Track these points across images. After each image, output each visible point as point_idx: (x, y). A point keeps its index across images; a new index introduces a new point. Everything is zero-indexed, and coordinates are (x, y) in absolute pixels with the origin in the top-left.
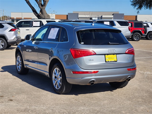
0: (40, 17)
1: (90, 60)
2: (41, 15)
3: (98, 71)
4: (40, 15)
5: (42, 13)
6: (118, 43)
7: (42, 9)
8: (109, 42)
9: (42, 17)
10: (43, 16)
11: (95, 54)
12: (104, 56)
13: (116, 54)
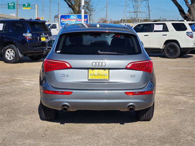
0: (188, 19)
1: (63, 75)
2: (189, 16)
3: (72, 92)
4: (187, 15)
5: (190, 13)
6: (116, 53)
7: (190, 8)
8: (99, 51)
9: (190, 19)
10: (191, 17)
11: (71, 68)
12: (87, 70)
13: (109, 69)
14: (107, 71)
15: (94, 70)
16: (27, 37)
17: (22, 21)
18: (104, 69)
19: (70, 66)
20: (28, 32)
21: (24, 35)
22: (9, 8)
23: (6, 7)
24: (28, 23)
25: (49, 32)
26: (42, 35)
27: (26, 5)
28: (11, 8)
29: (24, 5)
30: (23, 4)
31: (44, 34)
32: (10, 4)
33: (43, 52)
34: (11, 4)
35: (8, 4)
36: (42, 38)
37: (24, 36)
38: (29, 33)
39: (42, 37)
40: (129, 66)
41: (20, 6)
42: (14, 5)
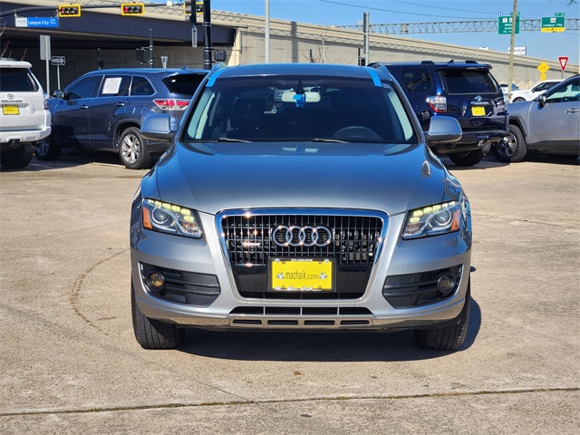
16: (434, 105)
17: (427, 66)
20: (439, 94)
21: (428, 100)
22: (501, 32)
23: (494, 28)
24: (441, 70)
25: (497, 93)
26: (476, 101)
27: (553, 20)
28: (508, 31)
29: (546, 21)
30: (543, 19)
31: (479, 98)
32: (505, 20)
33: (476, 145)
34: (508, 18)
35: (501, 19)
36: (474, 109)
37: (428, 104)
38: (442, 95)
39: (475, 106)
41: (534, 23)
42: (517, 21)
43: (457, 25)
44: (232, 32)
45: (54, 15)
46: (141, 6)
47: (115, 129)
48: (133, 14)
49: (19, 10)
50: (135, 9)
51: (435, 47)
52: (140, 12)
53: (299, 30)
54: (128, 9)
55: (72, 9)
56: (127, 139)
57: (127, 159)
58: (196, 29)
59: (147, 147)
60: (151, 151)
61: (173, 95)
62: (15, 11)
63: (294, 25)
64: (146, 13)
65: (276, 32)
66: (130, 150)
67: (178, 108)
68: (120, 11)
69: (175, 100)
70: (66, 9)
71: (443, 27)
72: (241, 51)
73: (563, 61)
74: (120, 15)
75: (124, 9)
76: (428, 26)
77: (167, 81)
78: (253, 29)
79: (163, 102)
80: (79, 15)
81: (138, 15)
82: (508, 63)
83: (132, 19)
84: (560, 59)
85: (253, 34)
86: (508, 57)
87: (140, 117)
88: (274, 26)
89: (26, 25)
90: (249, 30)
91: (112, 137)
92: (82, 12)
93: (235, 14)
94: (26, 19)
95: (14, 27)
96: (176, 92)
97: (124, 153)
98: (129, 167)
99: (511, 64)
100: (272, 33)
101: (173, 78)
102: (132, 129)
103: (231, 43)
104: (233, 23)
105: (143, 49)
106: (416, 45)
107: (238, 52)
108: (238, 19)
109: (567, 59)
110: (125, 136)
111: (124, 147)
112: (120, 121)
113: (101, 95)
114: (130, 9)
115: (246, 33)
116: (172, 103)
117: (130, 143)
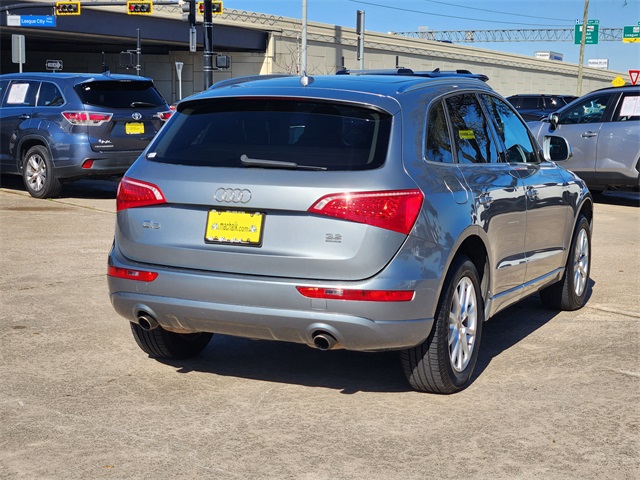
1: (146, 224)
3: (156, 275)
6: (293, 164)
8: (244, 158)
11: (163, 204)
12: (206, 212)
13: (264, 212)
14: (258, 217)
15: (223, 213)
18: (251, 211)
19: (161, 198)
22: (577, 42)
23: (570, 37)
27: (636, 29)
28: (585, 40)
29: (628, 31)
30: (625, 28)
40: (320, 207)
41: (615, 33)
42: (596, 30)
43: (528, 33)
44: (264, 36)
45: (51, 14)
46: (149, 5)
47: (19, 147)
48: (140, 13)
49: (12, 6)
50: (143, 7)
51: (499, 57)
52: (148, 10)
53: (344, 35)
54: (134, 8)
55: (70, 7)
56: (33, 161)
57: (32, 185)
58: (195, 31)
59: (54, 171)
60: (60, 177)
61: (86, 106)
62: (7, 7)
63: (338, 30)
64: (155, 12)
65: (316, 37)
66: (35, 174)
67: (91, 123)
68: (125, 9)
69: (87, 113)
70: (64, 7)
71: (513, 35)
72: (274, 59)
73: (634, 75)
74: (125, 14)
75: (130, 8)
76: (496, 34)
77: (80, 89)
78: (289, 33)
79: (74, 114)
80: (79, 13)
81: (146, 14)
82: (576, 76)
83: (139, 19)
84: (631, 72)
85: (289, 39)
86: (577, 69)
87: (46, 133)
88: (311, 30)
89: (19, 24)
90: (284, 34)
91: (15, 156)
92: (82, 10)
93: (268, 16)
94: (19, 17)
95: (6, 25)
96: (91, 102)
97: (29, 178)
98: (34, 194)
99: (580, 77)
100: (310, 38)
101: (88, 84)
102: (38, 147)
103: (263, 49)
104: (266, 26)
105: (129, 52)
106: (477, 54)
107: (270, 60)
108: (272, 22)
109: (638, 72)
110: (29, 157)
111: (29, 170)
112: (24, 138)
113: (6, 104)
114: (136, 7)
115: (281, 38)
116: (84, 118)
117: (35, 165)
